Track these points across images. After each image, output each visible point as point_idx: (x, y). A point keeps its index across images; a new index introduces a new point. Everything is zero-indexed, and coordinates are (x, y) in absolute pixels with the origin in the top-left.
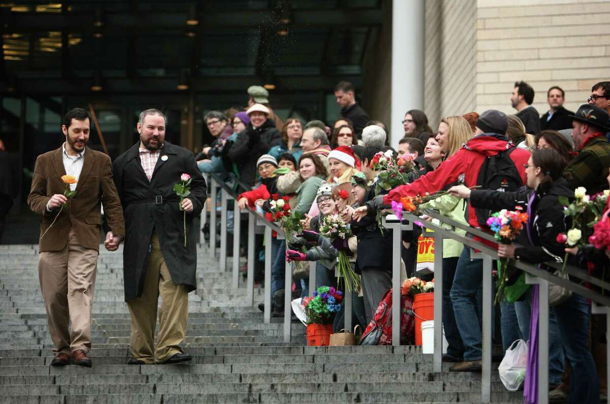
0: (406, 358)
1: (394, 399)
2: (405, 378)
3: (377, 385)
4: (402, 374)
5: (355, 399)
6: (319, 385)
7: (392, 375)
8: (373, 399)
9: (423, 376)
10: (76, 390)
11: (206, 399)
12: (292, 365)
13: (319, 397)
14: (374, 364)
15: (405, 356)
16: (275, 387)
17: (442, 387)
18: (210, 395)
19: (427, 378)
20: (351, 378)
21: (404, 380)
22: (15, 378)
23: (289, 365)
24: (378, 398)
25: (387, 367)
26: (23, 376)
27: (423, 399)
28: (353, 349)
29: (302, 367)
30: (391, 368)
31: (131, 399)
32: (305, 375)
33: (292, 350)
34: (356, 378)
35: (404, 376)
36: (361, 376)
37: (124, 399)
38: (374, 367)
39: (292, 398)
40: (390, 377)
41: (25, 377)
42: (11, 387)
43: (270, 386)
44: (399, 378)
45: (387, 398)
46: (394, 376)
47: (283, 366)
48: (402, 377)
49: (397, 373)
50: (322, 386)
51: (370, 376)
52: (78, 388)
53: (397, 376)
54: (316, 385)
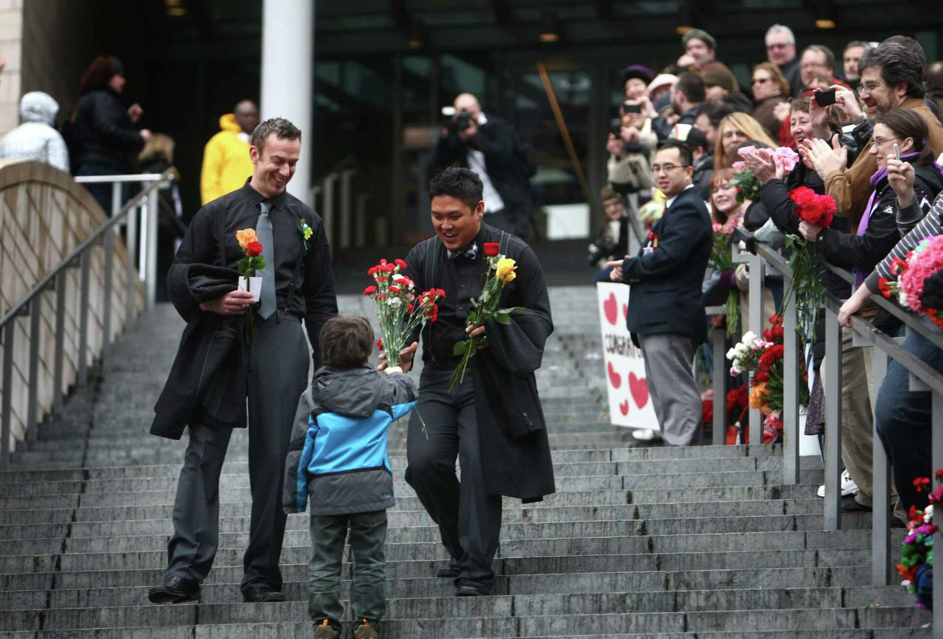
0: (758, 463)
1: (697, 528)
2: (737, 495)
3: (683, 507)
4: (731, 489)
5: (639, 531)
6: (595, 510)
7: (716, 492)
8: (667, 530)
9: (763, 492)
10: (233, 526)
11: (416, 534)
12: (574, 480)
13: (584, 527)
14: (699, 475)
15: (756, 461)
16: (530, 515)
17: (782, 508)
18: (421, 529)
19: (770, 494)
20: (654, 497)
21: (734, 498)
22: (152, 509)
23: (570, 479)
24: (673, 527)
25: (720, 479)
26: (164, 507)
27: (742, 528)
28: (687, 452)
29: (590, 482)
30: (725, 480)
31: (303, 538)
32: (584, 495)
33: (593, 455)
34: (662, 498)
35: (735, 491)
36: (669, 494)
37: (294, 539)
38: (699, 479)
39: (544, 531)
40: (713, 494)
41: (166, 508)
42: (136, 523)
43: (521, 513)
44: (728, 495)
45: (688, 527)
46: (719, 494)
47: (562, 482)
48: (731, 494)
49: (724, 489)
50: (599, 511)
51: (682, 493)
52: (236, 524)
53: (724, 493)
54: (591, 510)
